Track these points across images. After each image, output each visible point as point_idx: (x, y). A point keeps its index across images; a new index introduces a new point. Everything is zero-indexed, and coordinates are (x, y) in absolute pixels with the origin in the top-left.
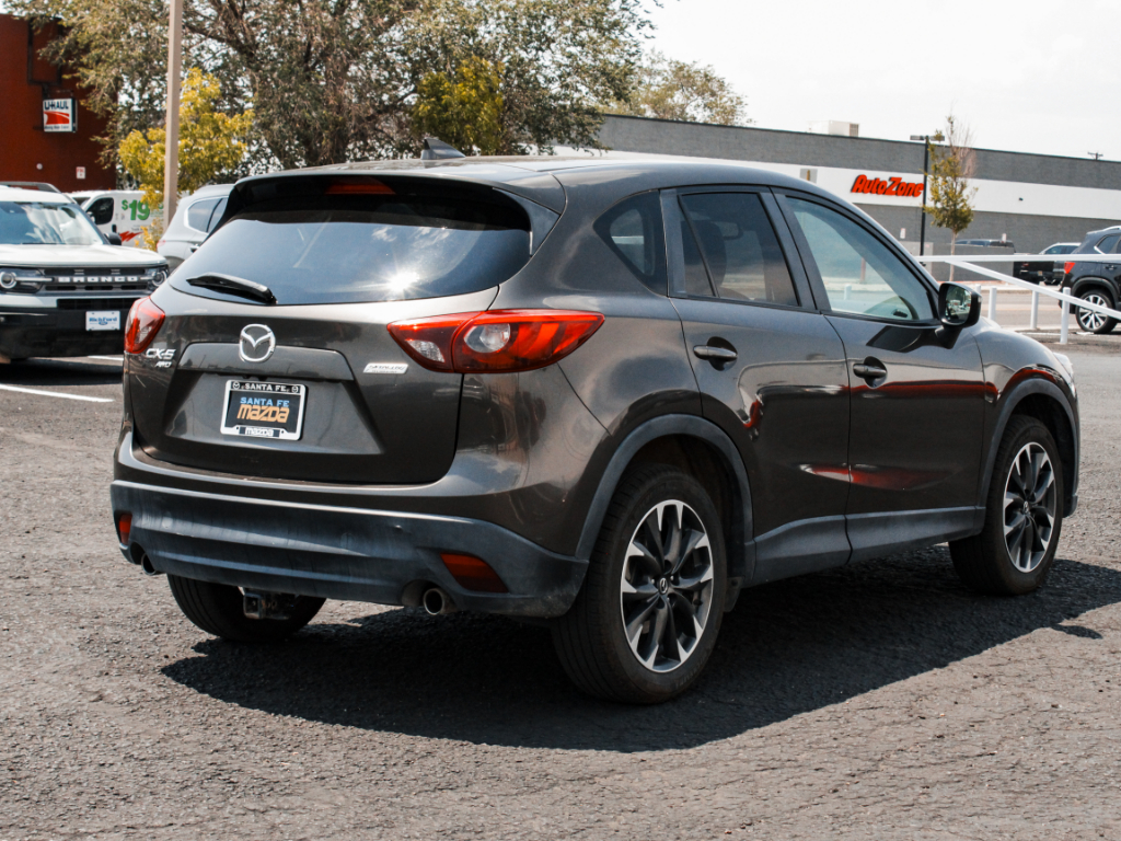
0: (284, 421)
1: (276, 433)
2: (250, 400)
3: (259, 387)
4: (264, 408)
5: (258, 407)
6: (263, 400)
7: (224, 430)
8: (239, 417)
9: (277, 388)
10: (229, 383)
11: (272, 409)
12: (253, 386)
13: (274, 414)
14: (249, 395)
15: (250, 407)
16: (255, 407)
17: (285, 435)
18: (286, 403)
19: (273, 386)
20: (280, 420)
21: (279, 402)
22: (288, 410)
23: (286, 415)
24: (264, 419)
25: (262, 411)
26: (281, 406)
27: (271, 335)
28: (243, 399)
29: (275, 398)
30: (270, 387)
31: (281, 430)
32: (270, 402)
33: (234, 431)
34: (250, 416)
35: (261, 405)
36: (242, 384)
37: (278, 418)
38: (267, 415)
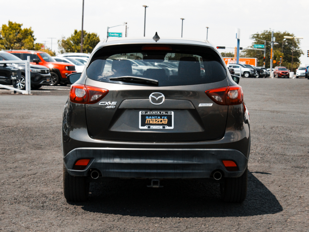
0: (166, 123)
1: (164, 127)
2: (150, 117)
3: (154, 113)
4: (157, 119)
5: (155, 120)
6: (156, 117)
7: (141, 127)
8: (146, 123)
9: (162, 113)
10: (140, 113)
11: (160, 120)
12: (151, 113)
13: (161, 121)
14: (149, 116)
15: (151, 120)
16: (152, 119)
17: (167, 128)
18: (165, 117)
19: (160, 113)
20: (164, 123)
21: (163, 117)
22: (167, 120)
23: (167, 121)
24: (158, 123)
25: (156, 121)
26: (164, 118)
27: (163, 96)
28: (147, 117)
29: (161, 116)
30: (159, 113)
31: (166, 126)
32: (159, 117)
33: (146, 127)
34: (151, 122)
35: (155, 118)
36: (146, 112)
37: (163, 122)
38: (158, 122)
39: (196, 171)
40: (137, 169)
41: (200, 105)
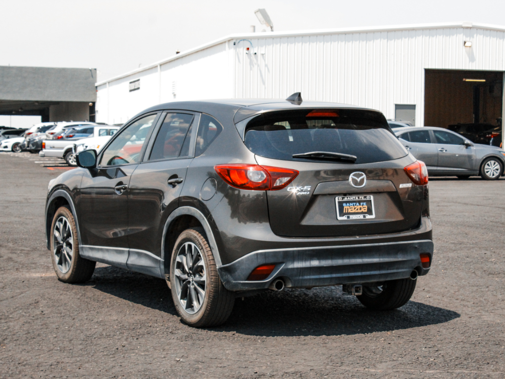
0: (366, 211)
1: (364, 217)
2: (348, 204)
3: (352, 198)
4: (355, 207)
5: (353, 207)
6: (355, 204)
7: (340, 218)
8: (344, 212)
9: (360, 198)
10: (337, 198)
11: (359, 207)
12: (349, 198)
13: (360, 209)
14: (346, 202)
15: (348, 207)
16: (351, 207)
17: (368, 217)
18: (364, 203)
19: (359, 198)
20: (364, 211)
21: (362, 204)
22: (366, 207)
23: (366, 209)
24: (357, 211)
25: (355, 208)
26: (363, 205)
27: (364, 176)
28: (344, 204)
29: (359, 202)
30: (357, 198)
31: (366, 215)
32: (358, 204)
33: (345, 218)
34: (350, 211)
35: (354, 205)
36: (343, 198)
37: (363, 210)
38: (357, 210)
39: (400, 270)
40: (338, 273)
41: (401, 186)
